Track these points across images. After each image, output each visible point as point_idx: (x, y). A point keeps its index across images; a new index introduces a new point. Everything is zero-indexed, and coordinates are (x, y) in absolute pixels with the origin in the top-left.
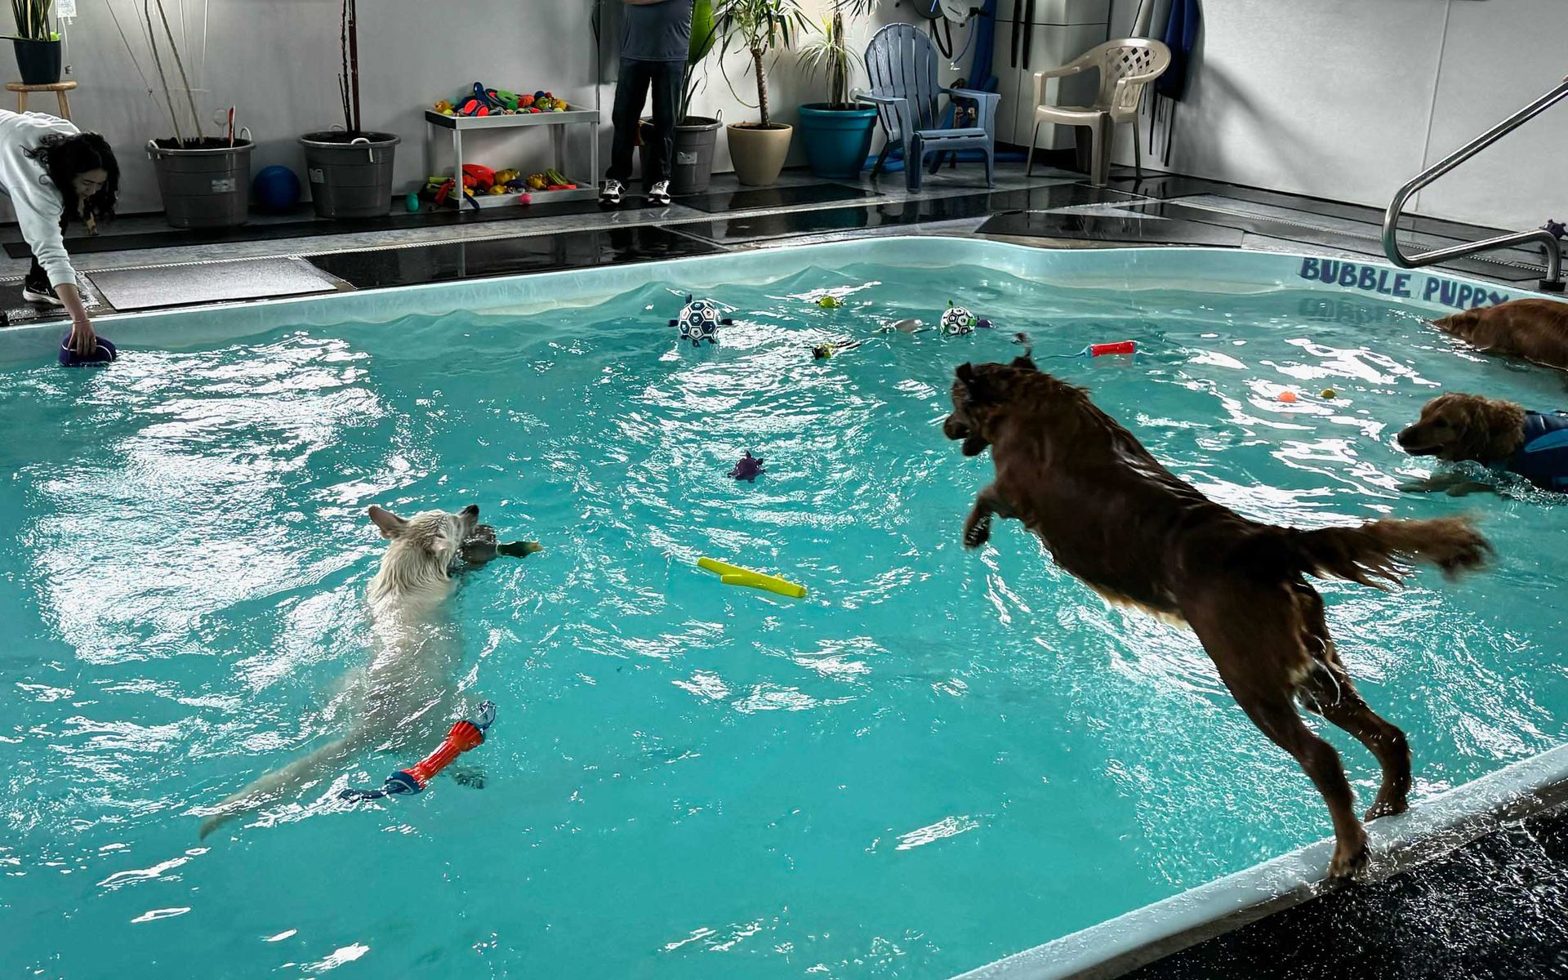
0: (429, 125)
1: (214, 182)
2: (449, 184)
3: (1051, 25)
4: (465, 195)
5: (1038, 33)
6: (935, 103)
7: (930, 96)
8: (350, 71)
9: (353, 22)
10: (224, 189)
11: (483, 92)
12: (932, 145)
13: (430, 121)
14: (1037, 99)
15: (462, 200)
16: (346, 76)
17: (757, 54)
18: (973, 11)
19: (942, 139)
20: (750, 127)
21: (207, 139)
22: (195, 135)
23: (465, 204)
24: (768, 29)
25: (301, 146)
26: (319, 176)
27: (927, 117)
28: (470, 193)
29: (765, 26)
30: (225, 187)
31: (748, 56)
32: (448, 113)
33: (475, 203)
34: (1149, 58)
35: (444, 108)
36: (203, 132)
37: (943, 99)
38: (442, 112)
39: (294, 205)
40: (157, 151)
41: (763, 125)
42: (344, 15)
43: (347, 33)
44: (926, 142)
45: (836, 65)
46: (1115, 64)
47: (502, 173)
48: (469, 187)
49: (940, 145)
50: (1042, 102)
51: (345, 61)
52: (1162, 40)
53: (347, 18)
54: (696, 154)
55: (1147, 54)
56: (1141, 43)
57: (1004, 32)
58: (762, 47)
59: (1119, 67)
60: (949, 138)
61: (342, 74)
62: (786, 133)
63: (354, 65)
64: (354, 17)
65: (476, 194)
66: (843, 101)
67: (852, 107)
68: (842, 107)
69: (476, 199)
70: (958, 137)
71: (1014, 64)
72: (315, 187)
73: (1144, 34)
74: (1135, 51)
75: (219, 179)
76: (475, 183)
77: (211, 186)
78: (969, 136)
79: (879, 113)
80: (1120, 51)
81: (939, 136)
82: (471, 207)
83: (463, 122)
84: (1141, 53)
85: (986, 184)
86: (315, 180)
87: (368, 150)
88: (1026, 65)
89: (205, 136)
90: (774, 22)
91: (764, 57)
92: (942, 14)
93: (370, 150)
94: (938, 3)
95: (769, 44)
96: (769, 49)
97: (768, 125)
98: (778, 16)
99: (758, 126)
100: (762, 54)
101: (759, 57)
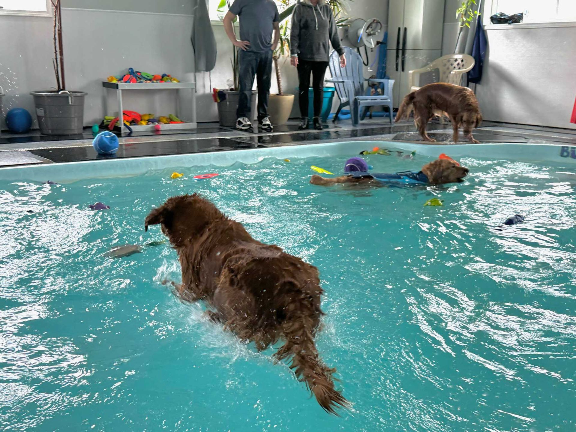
0: (105, 89)
2: (117, 120)
3: (414, 49)
4: (125, 125)
5: (408, 56)
6: (362, 86)
7: (360, 82)
8: (59, 57)
9: (60, 30)
11: (134, 73)
12: (365, 103)
13: (105, 86)
14: (410, 84)
15: (123, 127)
16: (56, 59)
18: (378, 43)
19: (368, 101)
23: (124, 129)
25: (32, 96)
26: (41, 112)
27: (359, 91)
28: (128, 124)
32: (115, 82)
33: (129, 129)
34: (464, 63)
35: (112, 79)
37: (366, 84)
38: (111, 81)
39: (28, 130)
42: (55, 26)
43: (57, 36)
44: (361, 101)
46: (447, 66)
47: (145, 115)
48: (127, 121)
49: (369, 103)
50: (413, 85)
51: (56, 51)
52: (471, 55)
53: (57, 28)
55: (462, 61)
56: (459, 57)
57: (392, 54)
58: (278, 55)
59: (448, 68)
60: (372, 100)
61: (54, 57)
62: (291, 97)
63: (61, 54)
64: (61, 28)
65: (131, 124)
69: (131, 127)
70: (376, 100)
71: (397, 70)
72: (39, 118)
73: (462, 52)
74: (456, 60)
76: (130, 120)
78: (381, 99)
79: (336, 89)
80: (449, 61)
81: (366, 100)
82: (128, 131)
83: (123, 85)
84: (459, 61)
85: (390, 124)
86: (40, 114)
87: (68, 97)
88: (403, 70)
90: (283, 41)
91: (279, 60)
92: (363, 44)
93: (70, 98)
94: (361, 38)
95: (281, 53)
96: (281, 56)
97: (282, 94)
98: (286, 39)
99: (277, 95)
100: (278, 58)
101: (277, 60)
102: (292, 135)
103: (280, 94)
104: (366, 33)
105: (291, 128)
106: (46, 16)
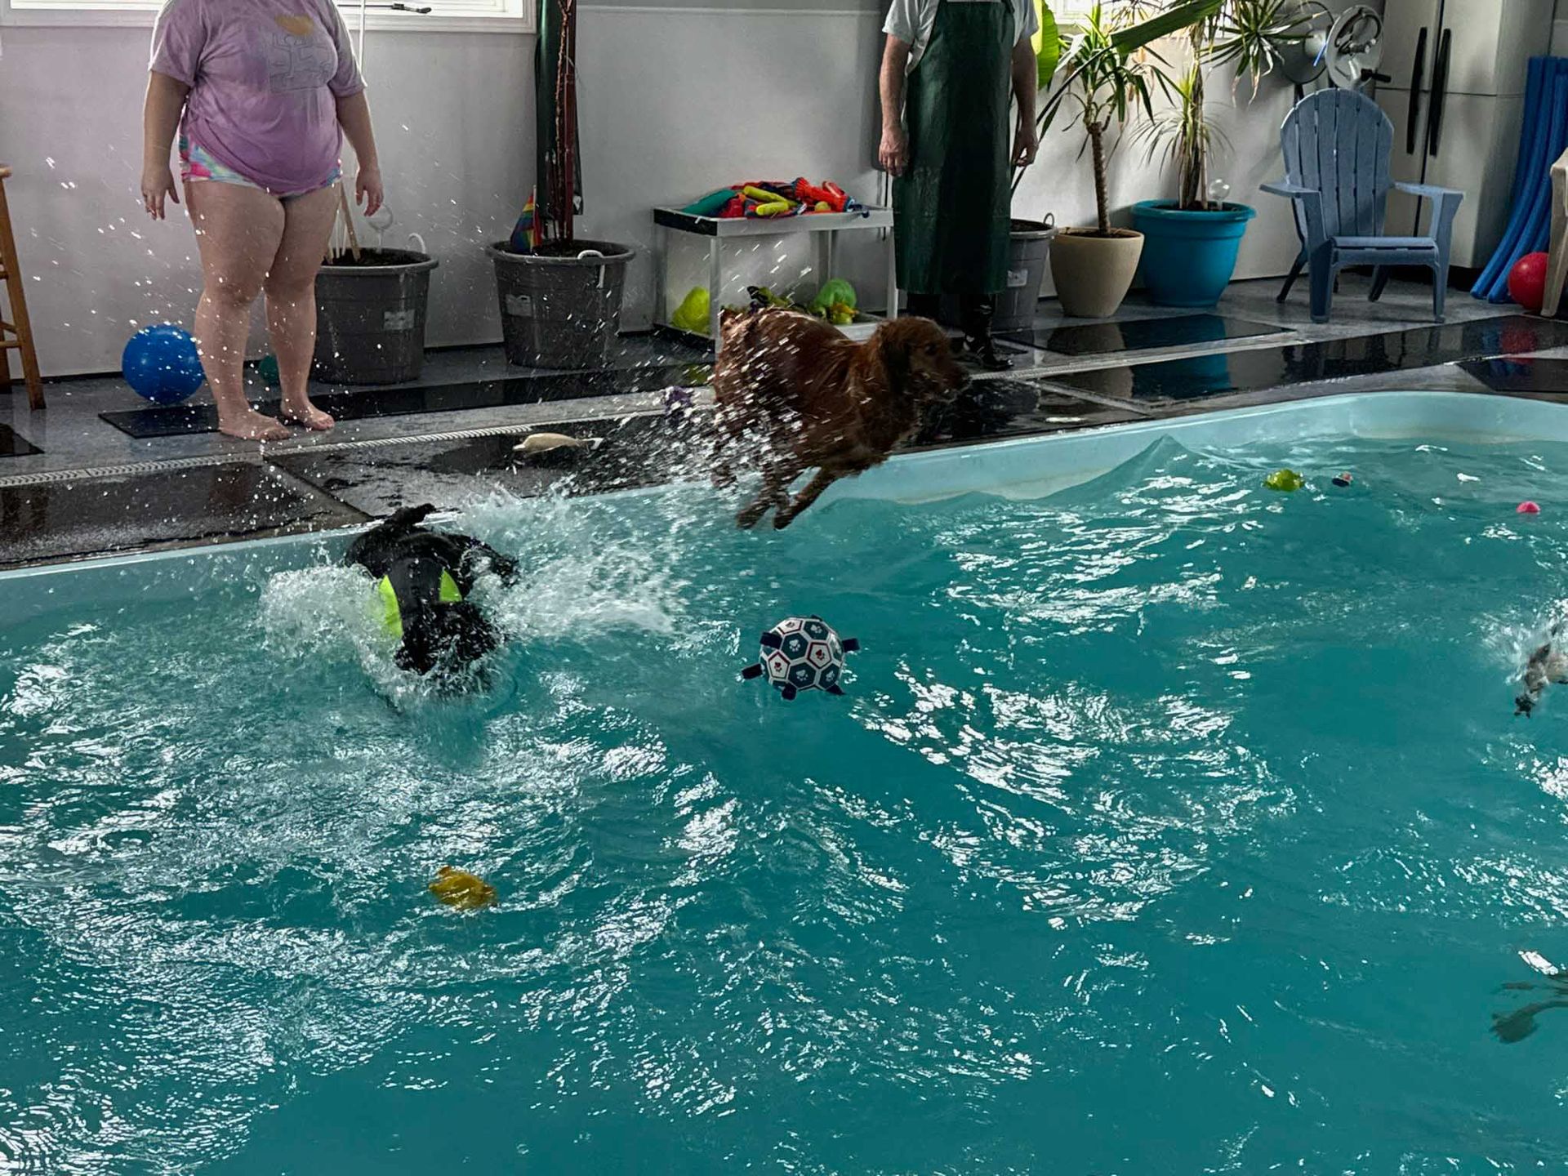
0: (661, 229)
1: (387, 315)
3: (1473, 95)
5: (1452, 104)
7: (1375, 191)
10: (398, 326)
12: (1350, 258)
13: (662, 224)
17: (1094, 130)
18: (1367, 74)
19: (1367, 250)
20: (1088, 234)
21: (363, 251)
22: (346, 244)
24: (1113, 92)
26: (523, 306)
29: (1108, 90)
30: (399, 323)
31: (1080, 131)
36: (358, 238)
41: (1101, 232)
44: (1342, 253)
49: (1364, 257)
54: (1025, 272)
58: (1102, 118)
60: (1379, 248)
62: (1136, 243)
66: (1198, 198)
67: (1212, 206)
68: (1198, 206)
70: (1393, 248)
71: (1410, 149)
75: (390, 309)
77: (383, 319)
78: (1410, 248)
81: (1358, 248)
86: (516, 311)
87: (598, 268)
88: (1433, 151)
89: (361, 246)
90: (1129, 84)
91: (1105, 134)
92: (1328, 79)
93: (603, 269)
94: (1321, 61)
97: (1107, 232)
98: (1134, 77)
99: (1095, 234)
100: (1104, 129)
101: (1099, 135)
103: (1102, 228)
104: (1336, 46)
106: (519, 31)
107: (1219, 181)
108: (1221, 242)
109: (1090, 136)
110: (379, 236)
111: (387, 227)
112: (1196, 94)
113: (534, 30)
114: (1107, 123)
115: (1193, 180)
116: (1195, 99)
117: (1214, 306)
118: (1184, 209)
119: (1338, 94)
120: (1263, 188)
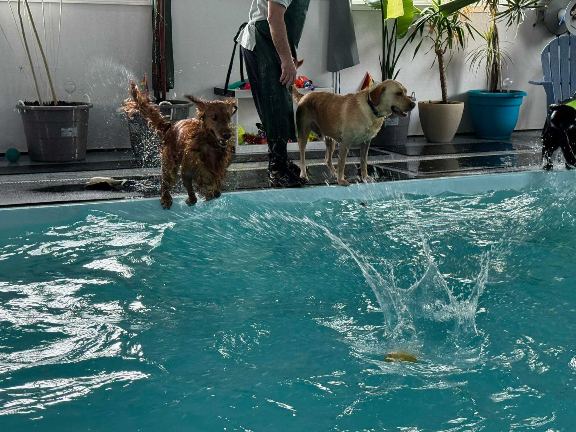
1: (63, 129)
10: (70, 134)
13: (217, 93)
15: (237, 147)
17: (439, 53)
20: (435, 102)
21: (59, 102)
24: (447, 36)
29: (445, 35)
30: (70, 133)
31: (432, 56)
40: (24, 108)
45: (494, 64)
54: (398, 119)
58: (443, 48)
62: (460, 107)
66: (498, 88)
67: (505, 91)
68: (498, 91)
75: (66, 127)
77: (60, 131)
83: (240, 93)
89: (58, 99)
90: (452, 30)
91: (444, 55)
92: (566, 30)
93: (172, 110)
94: (563, 22)
95: (448, 46)
96: (448, 49)
97: (447, 101)
98: (455, 27)
99: (440, 102)
100: (443, 53)
101: (441, 55)
102: (459, 159)
103: (444, 101)
104: (571, 15)
105: (459, 149)
106: (143, 4)
107: (508, 79)
108: (510, 108)
109: (437, 56)
110: (69, 95)
111: (73, 91)
112: (494, 38)
113: (151, 4)
114: (445, 50)
115: (495, 79)
116: (494, 40)
117: (508, 139)
118: (490, 92)
119: (570, 38)
120: (530, 82)
